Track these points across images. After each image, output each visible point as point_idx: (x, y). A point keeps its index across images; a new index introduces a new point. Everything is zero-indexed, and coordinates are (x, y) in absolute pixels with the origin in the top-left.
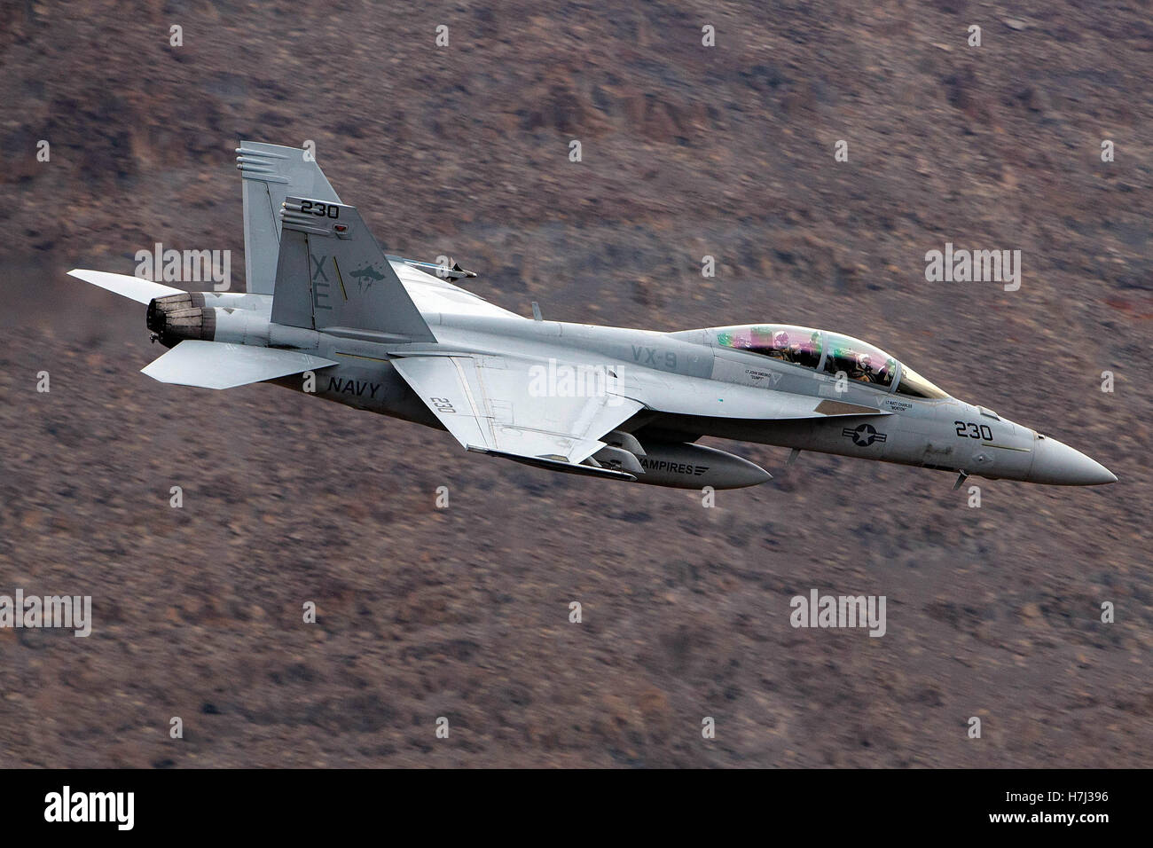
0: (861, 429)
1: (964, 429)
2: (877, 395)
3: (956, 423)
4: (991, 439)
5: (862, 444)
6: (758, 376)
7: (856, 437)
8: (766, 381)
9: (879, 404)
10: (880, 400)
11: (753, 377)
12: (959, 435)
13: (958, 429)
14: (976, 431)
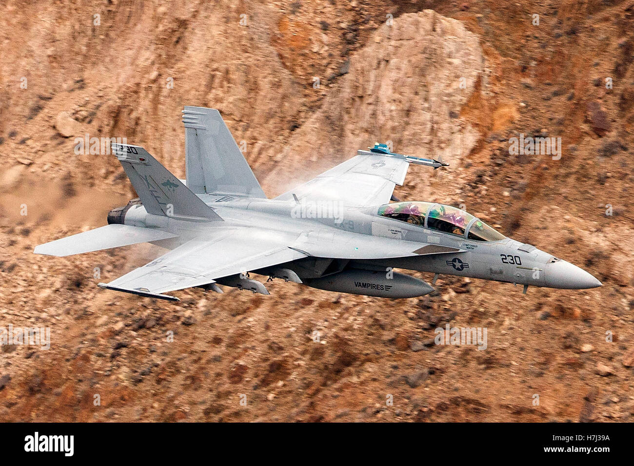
0: (454, 260)
1: (506, 259)
2: (458, 240)
3: (501, 255)
4: (521, 264)
5: (458, 269)
6: (395, 232)
7: (454, 266)
8: (399, 235)
9: (460, 246)
10: (460, 244)
11: (393, 233)
12: (504, 262)
13: (503, 259)
14: (512, 260)
